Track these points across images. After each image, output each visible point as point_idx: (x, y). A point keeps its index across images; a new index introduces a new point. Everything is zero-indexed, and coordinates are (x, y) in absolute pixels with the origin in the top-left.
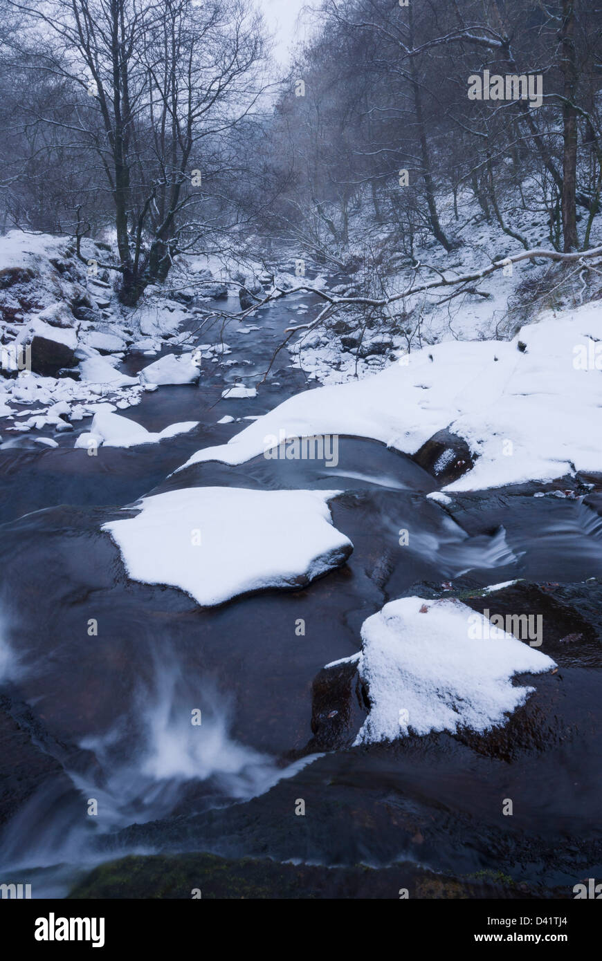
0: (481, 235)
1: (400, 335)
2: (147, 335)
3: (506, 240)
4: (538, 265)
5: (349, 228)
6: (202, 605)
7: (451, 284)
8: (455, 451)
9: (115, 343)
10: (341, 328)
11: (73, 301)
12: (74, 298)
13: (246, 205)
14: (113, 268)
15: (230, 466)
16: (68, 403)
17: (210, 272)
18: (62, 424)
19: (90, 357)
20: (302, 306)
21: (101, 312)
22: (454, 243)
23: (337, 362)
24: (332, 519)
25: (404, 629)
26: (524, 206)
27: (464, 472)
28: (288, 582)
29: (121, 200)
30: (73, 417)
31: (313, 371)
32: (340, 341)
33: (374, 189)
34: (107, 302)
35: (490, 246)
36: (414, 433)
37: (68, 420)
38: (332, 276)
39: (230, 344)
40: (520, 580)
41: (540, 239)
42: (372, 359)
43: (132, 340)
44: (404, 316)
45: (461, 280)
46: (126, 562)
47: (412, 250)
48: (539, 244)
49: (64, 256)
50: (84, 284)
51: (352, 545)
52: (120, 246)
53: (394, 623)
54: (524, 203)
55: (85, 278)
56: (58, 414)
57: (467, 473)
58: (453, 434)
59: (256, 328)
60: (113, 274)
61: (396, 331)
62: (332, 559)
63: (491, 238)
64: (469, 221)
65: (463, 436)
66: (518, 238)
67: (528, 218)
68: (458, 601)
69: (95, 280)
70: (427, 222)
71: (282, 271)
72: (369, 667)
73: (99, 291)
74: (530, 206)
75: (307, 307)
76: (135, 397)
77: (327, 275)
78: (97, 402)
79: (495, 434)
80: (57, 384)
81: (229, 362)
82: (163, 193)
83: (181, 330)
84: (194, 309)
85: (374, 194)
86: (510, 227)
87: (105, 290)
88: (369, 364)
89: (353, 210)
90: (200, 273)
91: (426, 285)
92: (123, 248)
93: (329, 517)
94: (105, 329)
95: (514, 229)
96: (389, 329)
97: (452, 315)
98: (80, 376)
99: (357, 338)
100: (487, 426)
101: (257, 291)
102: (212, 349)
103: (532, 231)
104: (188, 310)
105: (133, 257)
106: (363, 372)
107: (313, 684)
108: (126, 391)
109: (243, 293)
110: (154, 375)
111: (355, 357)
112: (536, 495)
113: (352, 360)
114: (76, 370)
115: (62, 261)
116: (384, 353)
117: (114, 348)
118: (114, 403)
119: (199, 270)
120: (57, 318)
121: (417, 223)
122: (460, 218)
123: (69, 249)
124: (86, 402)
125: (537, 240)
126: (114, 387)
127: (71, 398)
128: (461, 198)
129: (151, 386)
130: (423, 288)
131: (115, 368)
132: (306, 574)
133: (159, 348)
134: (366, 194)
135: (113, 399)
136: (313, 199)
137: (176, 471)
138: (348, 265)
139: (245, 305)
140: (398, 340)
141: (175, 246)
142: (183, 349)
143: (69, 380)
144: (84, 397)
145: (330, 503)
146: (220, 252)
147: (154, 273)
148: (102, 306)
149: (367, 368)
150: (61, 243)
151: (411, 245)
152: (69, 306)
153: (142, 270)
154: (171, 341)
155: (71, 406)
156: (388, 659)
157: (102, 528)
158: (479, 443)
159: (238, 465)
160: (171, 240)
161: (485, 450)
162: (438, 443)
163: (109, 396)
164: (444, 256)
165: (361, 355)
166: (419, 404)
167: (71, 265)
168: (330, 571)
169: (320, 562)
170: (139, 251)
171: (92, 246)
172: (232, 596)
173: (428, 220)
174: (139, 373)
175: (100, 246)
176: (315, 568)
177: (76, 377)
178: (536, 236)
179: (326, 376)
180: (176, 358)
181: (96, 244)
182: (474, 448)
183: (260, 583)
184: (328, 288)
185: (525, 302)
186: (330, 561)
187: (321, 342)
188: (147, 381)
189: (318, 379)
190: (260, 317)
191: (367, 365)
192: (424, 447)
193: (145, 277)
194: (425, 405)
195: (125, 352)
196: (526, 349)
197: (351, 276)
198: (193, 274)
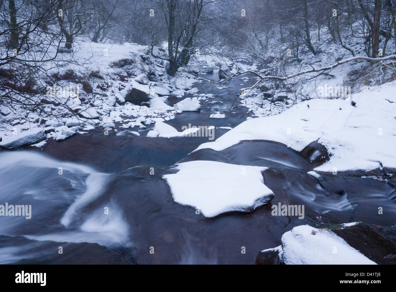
0: (331, 48)
1: (291, 93)
2: (178, 88)
3: (343, 50)
4: (358, 62)
5: (269, 44)
6: (206, 217)
7: (317, 71)
8: (320, 151)
9: (165, 92)
10: (263, 89)
11: (148, 73)
12: (149, 72)
13: (223, 33)
14: (166, 59)
15: (216, 151)
16: (144, 117)
17: (206, 62)
18: (142, 126)
19: (154, 97)
20: (246, 78)
21: (160, 78)
22: (317, 51)
23: (261, 103)
24: (264, 181)
25: (303, 241)
26: (353, 35)
27: (325, 162)
28: (244, 209)
29: (171, 31)
30: (146, 123)
31: (251, 107)
32: (263, 94)
33: (281, 27)
34: (162, 74)
35: (335, 53)
36: (301, 142)
37: (144, 124)
38: (259, 64)
39: (214, 94)
40: (360, 222)
41: (360, 50)
42: (277, 103)
43: (172, 90)
44: (293, 85)
45: (322, 70)
46: (173, 194)
47: (298, 54)
48: (359, 53)
49: (146, 54)
50: (153, 66)
51: (274, 195)
52: (169, 50)
53: (298, 238)
54: (353, 34)
55: (154, 63)
56: (140, 122)
57: (326, 162)
58: (319, 144)
59: (226, 87)
60: (165, 62)
61: (289, 91)
62: (264, 200)
63: (335, 50)
64: (325, 41)
65: (325, 145)
66: (349, 50)
67: (354, 41)
68: (330, 230)
69: (158, 64)
70: (305, 41)
71: (237, 62)
72: (286, 257)
73: (159, 69)
74: (355, 35)
75: (248, 78)
76: (173, 116)
77: (257, 64)
78: (157, 117)
79: (341, 145)
80: (140, 109)
81: (213, 102)
82: (188, 28)
83: (193, 87)
84: (199, 78)
85: (281, 29)
86: (345, 44)
87: (162, 68)
88: (276, 106)
89: (270, 36)
90: (202, 62)
91: (305, 71)
92: (170, 51)
93: (263, 180)
94: (161, 86)
95: (347, 46)
96: (286, 90)
97: (316, 85)
98: (150, 105)
99: (271, 93)
100: (337, 141)
101: (227, 71)
102: (206, 96)
103: (356, 46)
104: (196, 78)
105: (174, 55)
106: (273, 109)
107: (256, 259)
108: (169, 113)
109: (221, 71)
110: (181, 107)
111: (270, 102)
112: (363, 177)
113: (268, 103)
114: (148, 103)
115: (145, 56)
116: (283, 101)
117: (165, 94)
118: (164, 118)
119: (201, 61)
120: (142, 80)
121: (300, 42)
122: (321, 40)
123: (148, 51)
124: (152, 117)
125: (358, 51)
126: (164, 111)
127: (146, 115)
128: (322, 31)
129: (180, 111)
130: (304, 73)
131: (164, 102)
132: (253, 206)
133: (183, 95)
134: (277, 29)
135: (163, 116)
136: (253, 30)
137: (192, 152)
138: (267, 60)
139: (221, 77)
140: (290, 95)
141: (192, 51)
142: (194, 95)
143: (145, 107)
144: (151, 115)
145: (263, 173)
146: (212, 54)
147: (182, 62)
148: (160, 76)
149: (275, 107)
150: (145, 48)
151: (297, 52)
152: (147, 75)
153: (178, 61)
154: (188, 92)
155: (146, 118)
156: (296, 255)
157: (163, 178)
158: (333, 149)
159: (220, 151)
160: (191, 48)
161: (335, 153)
162: (312, 147)
163: (162, 114)
164: (313, 57)
165: (273, 101)
166: (303, 128)
167: (148, 58)
168: (263, 206)
169: (259, 201)
170: (177, 52)
171: (157, 49)
172: (219, 214)
173: (306, 41)
174: (175, 105)
175: (161, 50)
176: (257, 204)
177: (148, 106)
178: (358, 49)
179: (256, 110)
180: (191, 99)
181: (159, 49)
182: (330, 151)
183: (232, 208)
184: (257, 70)
185: (353, 80)
186: (263, 201)
187: (254, 95)
188: (178, 109)
189: (253, 111)
190: (227, 82)
191: (275, 106)
192: (305, 148)
193: (179, 63)
194: (306, 129)
195: (169, 96)
196: (356, 105)
197: (268, 65)
198: (199, 62)
